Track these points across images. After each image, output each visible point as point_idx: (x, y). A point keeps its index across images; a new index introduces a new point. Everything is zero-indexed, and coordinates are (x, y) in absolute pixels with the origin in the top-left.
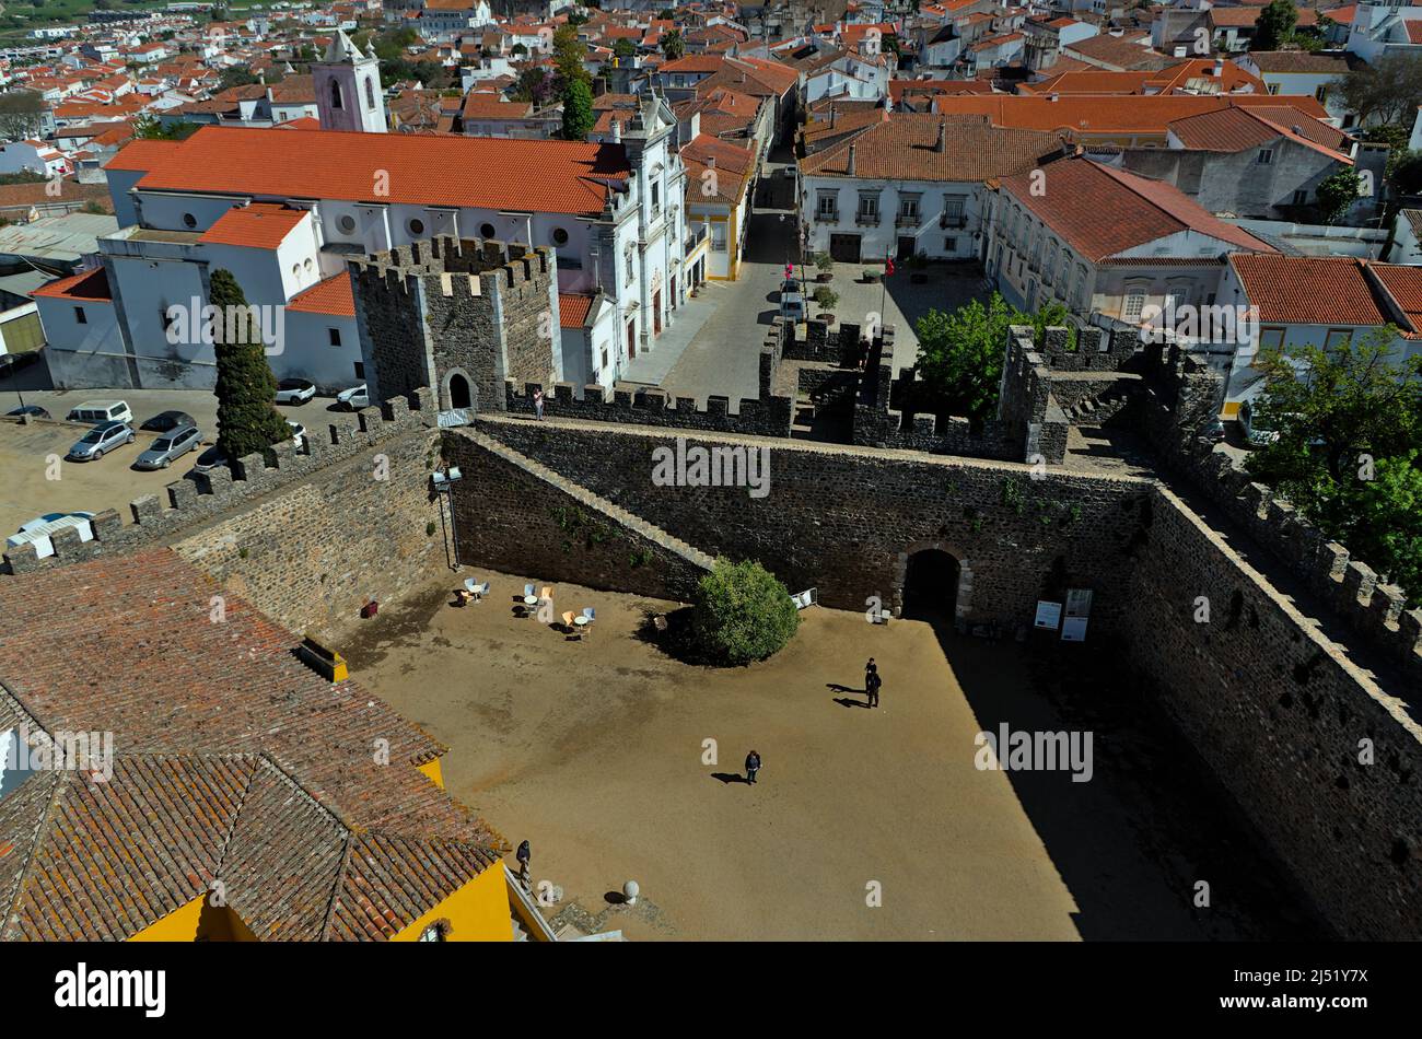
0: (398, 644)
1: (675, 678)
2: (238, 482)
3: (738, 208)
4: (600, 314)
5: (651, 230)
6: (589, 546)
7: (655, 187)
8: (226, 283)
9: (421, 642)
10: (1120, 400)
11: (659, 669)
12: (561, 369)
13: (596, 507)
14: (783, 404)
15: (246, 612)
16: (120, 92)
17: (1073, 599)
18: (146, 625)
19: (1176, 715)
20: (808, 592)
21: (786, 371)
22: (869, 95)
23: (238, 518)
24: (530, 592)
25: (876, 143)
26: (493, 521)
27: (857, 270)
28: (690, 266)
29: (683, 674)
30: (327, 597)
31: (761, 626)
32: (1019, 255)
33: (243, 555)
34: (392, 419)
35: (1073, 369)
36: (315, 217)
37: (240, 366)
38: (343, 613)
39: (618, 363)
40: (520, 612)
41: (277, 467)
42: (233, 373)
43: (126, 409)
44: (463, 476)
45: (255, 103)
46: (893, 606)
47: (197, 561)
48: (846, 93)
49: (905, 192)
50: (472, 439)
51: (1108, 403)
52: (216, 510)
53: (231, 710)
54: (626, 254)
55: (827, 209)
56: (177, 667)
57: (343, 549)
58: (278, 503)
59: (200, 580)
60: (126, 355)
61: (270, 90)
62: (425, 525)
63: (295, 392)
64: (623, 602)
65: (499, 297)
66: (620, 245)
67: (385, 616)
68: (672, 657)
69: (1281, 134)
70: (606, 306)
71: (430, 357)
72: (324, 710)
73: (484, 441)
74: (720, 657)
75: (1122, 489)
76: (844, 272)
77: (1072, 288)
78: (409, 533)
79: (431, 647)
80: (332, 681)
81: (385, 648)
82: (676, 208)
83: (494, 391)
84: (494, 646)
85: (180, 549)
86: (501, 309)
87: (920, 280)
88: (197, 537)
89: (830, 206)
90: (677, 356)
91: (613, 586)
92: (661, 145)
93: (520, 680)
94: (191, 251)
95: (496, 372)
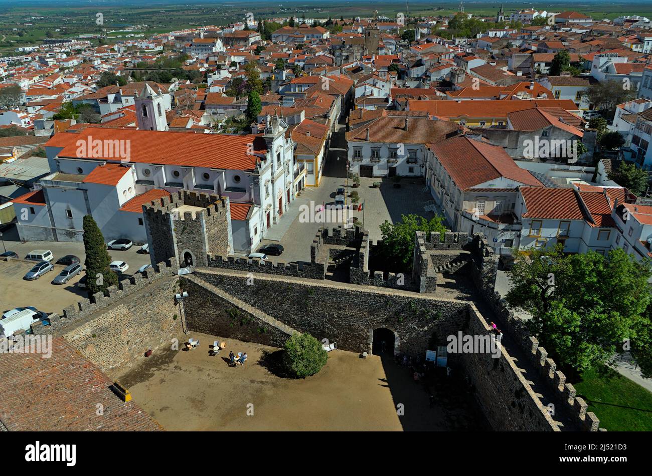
0: (159, 369)
1: (274, 385)
2: (93, 304)
3: (318, 156)
4: (253, 214)
5: (277, 173)
6: (242, 324)
7: (279, 155)
8: (89, 221)
9: (169, 368)
10: (461, 263)
11: (268, 380)
12: (232, 245)
13: (244, 309)
14: (320, 267)
15: (92, 368)
16: (56, 82)
17: (440, 350)
18: (51, 376)
19: (479, 402)
20: (333, 344)
21: (324, 250)
22: (382, 95)
23: (92, 321)
24: (216, 344)
25: (379, 126)
26: (201, 313)
27: (371, 181)
28: (297, 182)
29: (278, 383)
30: (130, 350)
31: (310, 362)
32: (437, 180)
33: (94, 336)
34: (159, 272)
35: (443, 249)
36: (134, 170)
37: (95, 254)
38: (136, 356)
39: (262, 232)
40: (212, 353)
41: (109, 296)
42: (92, 257)
43: (50, 254)
44: (189, 295)
45: (115, 95)
46: (368, 350)
47: (74, 341)
48: (372, 94)
49: (391, 148)
50: (192, 280)
51: (457, 264)
52: (83, 317)
53: (82, 417)
54: (265, 186)
55: (358, 154)
56: (62, 397)
57: (137, 330)
58: (109, 314)
59: (74, 353)
60: (52, 227)
61: (121, 90)
62: (173, 316)
63: (123, 245)
64: (256, 348)
65: (204, 221)
66: (262, 183)
67: (155, 356)
68: (273, 373)
69: (551, 124)
70: (256, 209)
71: (175, 245)
72: (120, 416)
73: (198, 281)
74: (293, 375)
75: (457, 306)
76: (366, 182)
77: (456, 199)
78: (165, 320)
79: (173, 371)
80: (125, 402)
81: (154, 371)
82: (289, 161)
83: (202, 258)
84: (200, 370)
85: (67, 337)
86: (205, 226)
87: (398, 187)
88: (75, 331)
89: (359, 154)
90: (289, 226)
91: (251, 340)
92: (282, 137)
93: (209, 386)
94: (80, 185)
95: (203, 251)
